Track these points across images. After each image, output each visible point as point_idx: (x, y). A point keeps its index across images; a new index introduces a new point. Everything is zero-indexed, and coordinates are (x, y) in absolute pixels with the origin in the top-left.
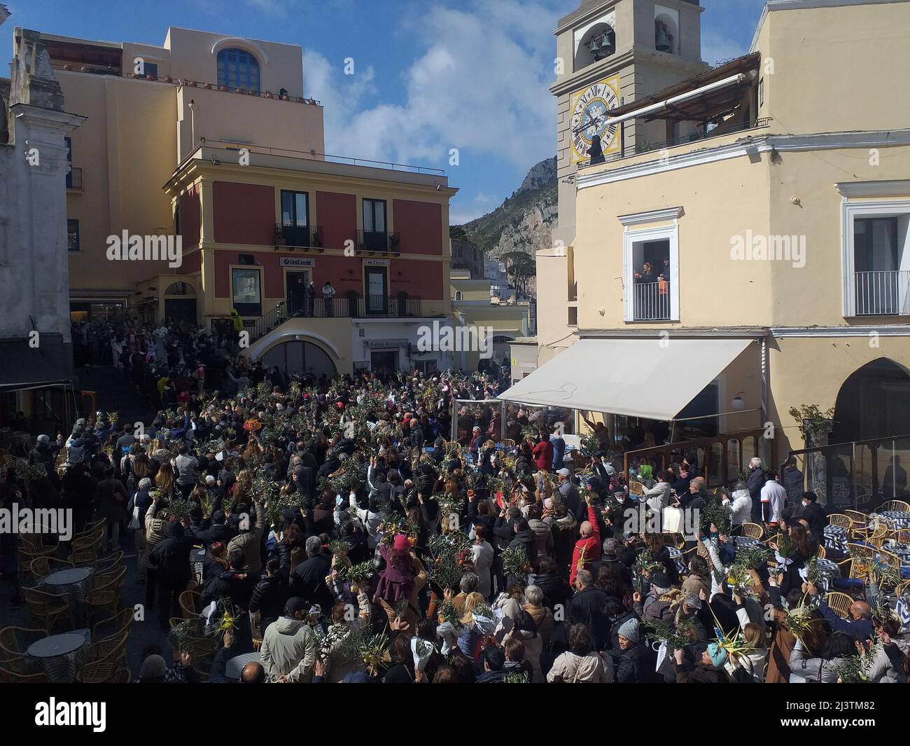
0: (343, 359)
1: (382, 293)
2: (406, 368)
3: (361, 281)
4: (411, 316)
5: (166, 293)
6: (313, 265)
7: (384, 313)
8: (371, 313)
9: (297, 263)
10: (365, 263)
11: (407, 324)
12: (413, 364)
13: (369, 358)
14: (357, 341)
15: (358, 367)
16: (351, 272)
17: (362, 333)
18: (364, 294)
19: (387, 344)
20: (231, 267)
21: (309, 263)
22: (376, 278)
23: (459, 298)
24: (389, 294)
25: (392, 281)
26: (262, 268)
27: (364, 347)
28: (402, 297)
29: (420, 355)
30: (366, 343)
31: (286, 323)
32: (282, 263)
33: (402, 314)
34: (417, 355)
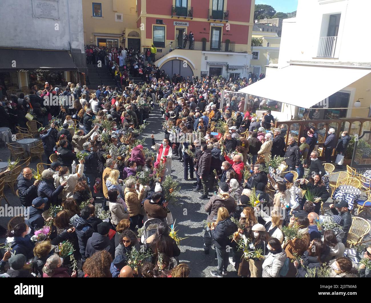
0: (197, 69)
1: (218, 40)
2: (225, 76)
3: (209, 33)
4: (231, 51)
5: (129, 36)
6: (188, 25)
7: (218, 49)
8: (212, 49)
9: (181, 24)
10: (212, 25)
11: (228, 55)
12: (229, 74)
13: (208, 70)
14: (203, 62)
15: (203, 73)
16: (205, 29)
17: (206, 58)
18: (210, 40)
19: (217, 64)
20: (153, 25)
21: (186, 24)
22: (216, 33)
23: (268, 46)
24: (221, 40)
25: (224, 34)
26: (166, 26)
27: (207, 64)
28: (227, 42)
29: (233, 70)
30: (208, 63)
31: (173, 51)
32: (174, 24)
33: (227, 50)
34: (231, 70)
